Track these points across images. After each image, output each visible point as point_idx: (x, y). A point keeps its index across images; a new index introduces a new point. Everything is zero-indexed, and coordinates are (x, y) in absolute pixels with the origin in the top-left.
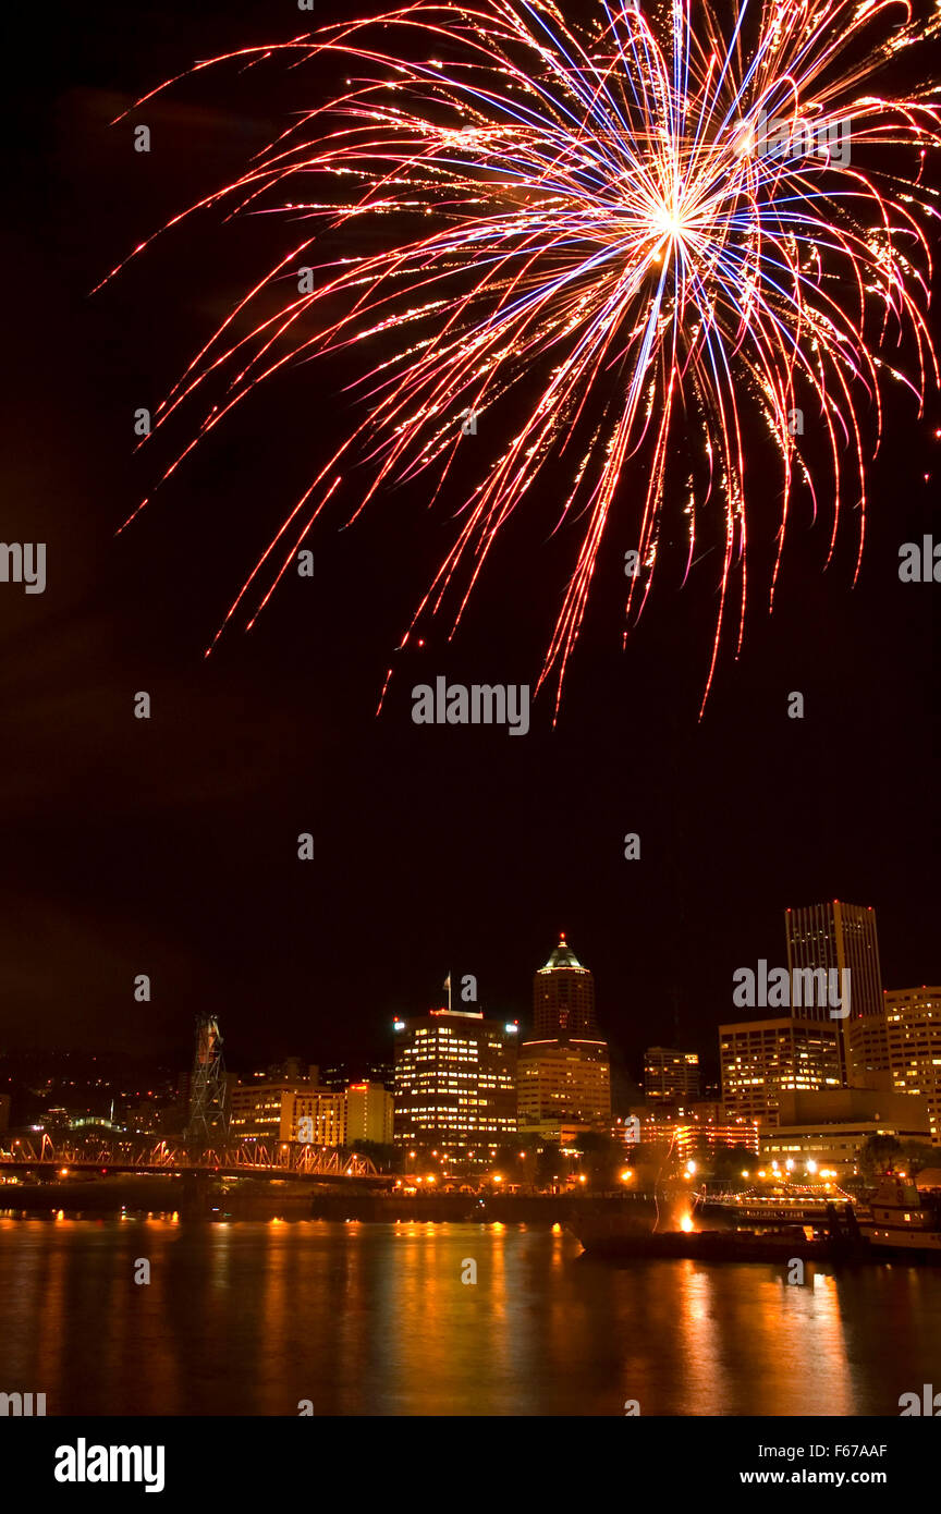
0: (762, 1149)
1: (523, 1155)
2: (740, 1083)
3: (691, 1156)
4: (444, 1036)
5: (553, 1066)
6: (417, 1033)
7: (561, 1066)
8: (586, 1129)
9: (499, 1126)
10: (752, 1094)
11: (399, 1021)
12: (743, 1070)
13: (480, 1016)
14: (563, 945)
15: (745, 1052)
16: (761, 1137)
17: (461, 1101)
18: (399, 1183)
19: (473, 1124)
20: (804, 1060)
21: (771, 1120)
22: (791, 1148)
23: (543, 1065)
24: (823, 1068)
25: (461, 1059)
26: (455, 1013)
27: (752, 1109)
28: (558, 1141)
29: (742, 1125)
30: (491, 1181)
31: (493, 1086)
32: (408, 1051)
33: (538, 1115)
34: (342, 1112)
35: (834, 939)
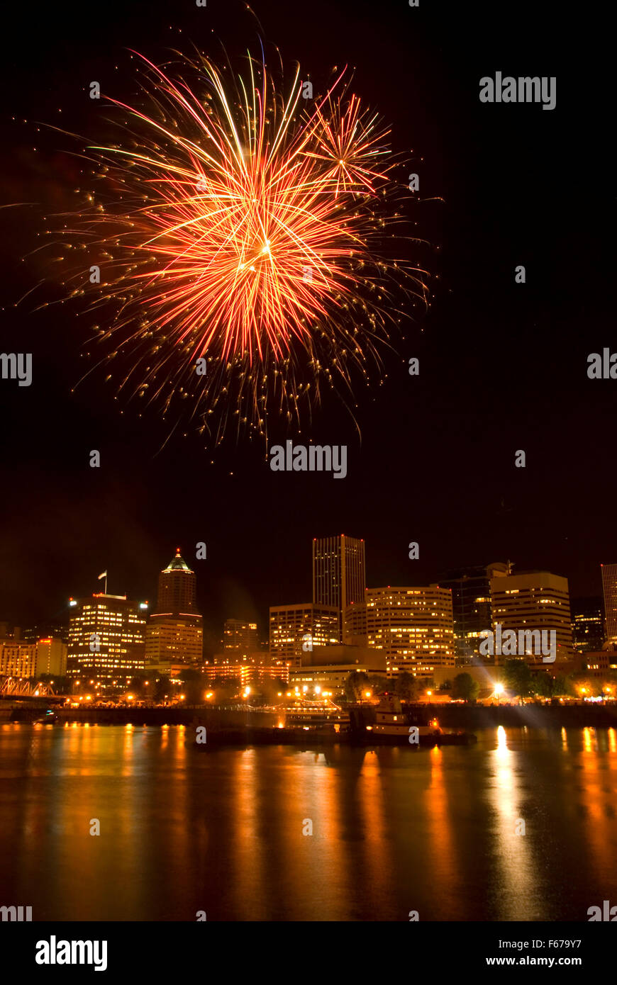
0: (290, 680)
1: (147, 683)
2: (280, 641)
3: (249, 684)
4: (101, 610)
5: (168, 629)
6: (84, 608)
7: (173, 629)
8: (187, 667)
9: (134, 665)
10: (287, 647)
11: (73, 600)
12: (282, 633)
13: (124, 598)
14: (178, 556)
15: (284, 623)
16: (290, 673)
17: (110, 650)
18: (68, 700)
19: (117, 664)
20: (318, 628)
21: (297, 663)
22: (307, 679)
23: (162, 628)
24: (328, 633)
25: (111, 624)
26: (109, 596)
27: (287, 657)
28: (169, 675)
29: (280, 665)
30: (126, 698)
31: (131, 641)
32: (78, 619)
33: (158, 658)
34: (34, 656)
35: (340, 557)
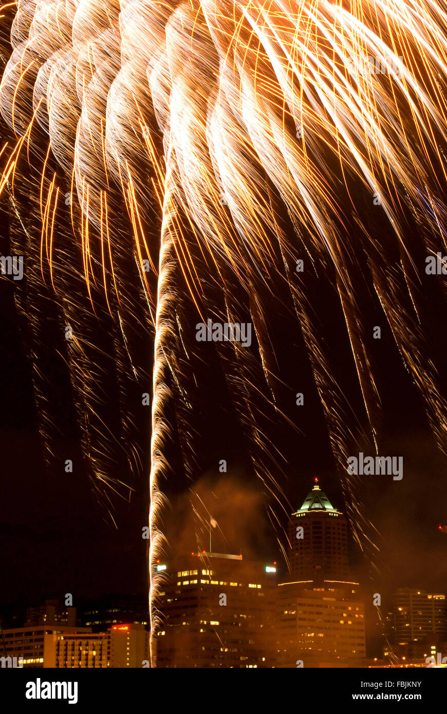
5: (309, 605)
6: (179, 575)
7: (317, 606)
11: (161, 563)
13: (239, 557)
14: (317, 488)
23: (300, 605)
26: (216, 555)
34: (105, 652)
